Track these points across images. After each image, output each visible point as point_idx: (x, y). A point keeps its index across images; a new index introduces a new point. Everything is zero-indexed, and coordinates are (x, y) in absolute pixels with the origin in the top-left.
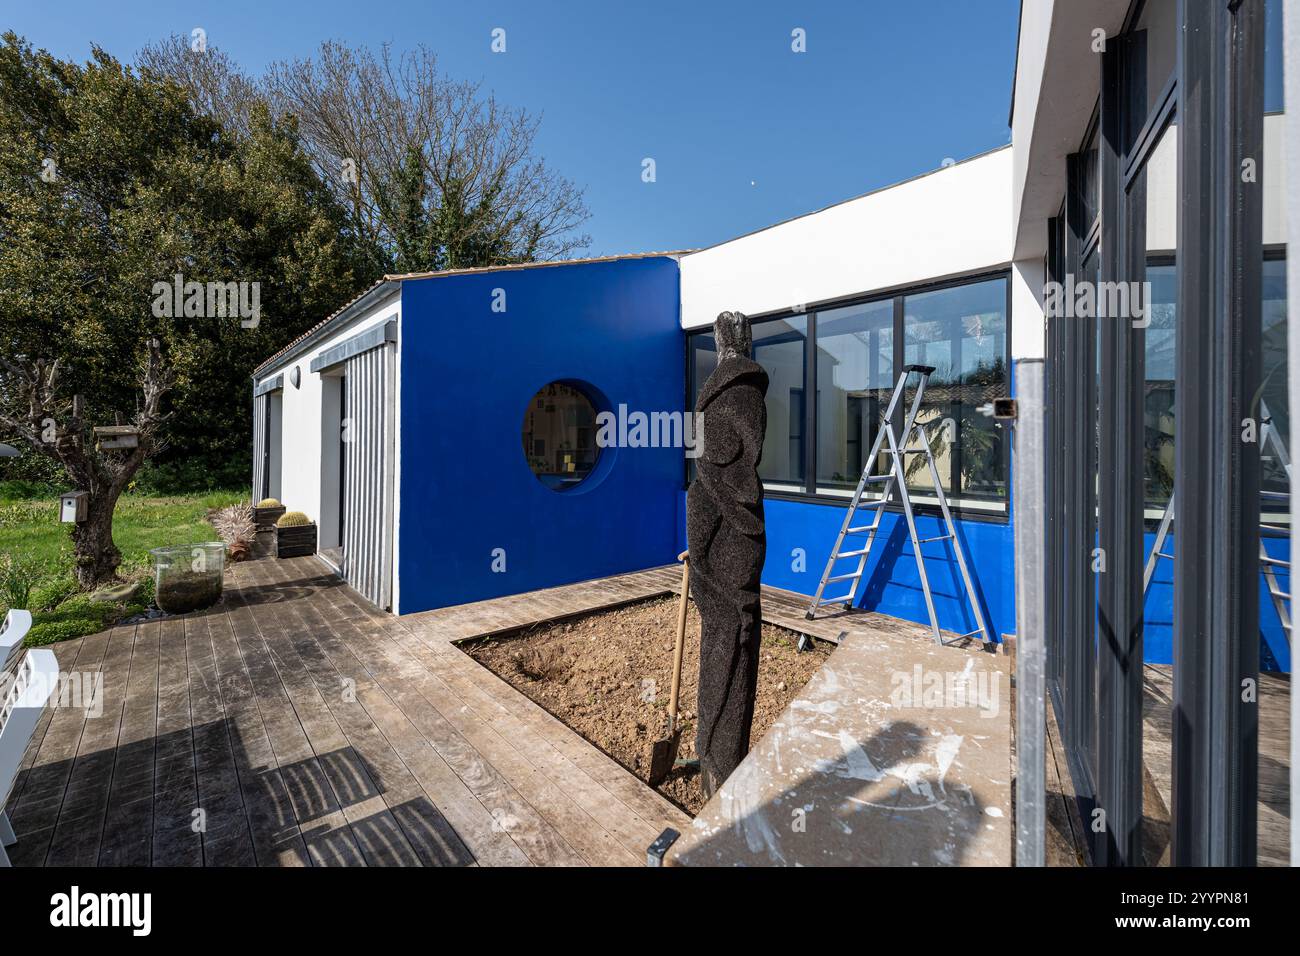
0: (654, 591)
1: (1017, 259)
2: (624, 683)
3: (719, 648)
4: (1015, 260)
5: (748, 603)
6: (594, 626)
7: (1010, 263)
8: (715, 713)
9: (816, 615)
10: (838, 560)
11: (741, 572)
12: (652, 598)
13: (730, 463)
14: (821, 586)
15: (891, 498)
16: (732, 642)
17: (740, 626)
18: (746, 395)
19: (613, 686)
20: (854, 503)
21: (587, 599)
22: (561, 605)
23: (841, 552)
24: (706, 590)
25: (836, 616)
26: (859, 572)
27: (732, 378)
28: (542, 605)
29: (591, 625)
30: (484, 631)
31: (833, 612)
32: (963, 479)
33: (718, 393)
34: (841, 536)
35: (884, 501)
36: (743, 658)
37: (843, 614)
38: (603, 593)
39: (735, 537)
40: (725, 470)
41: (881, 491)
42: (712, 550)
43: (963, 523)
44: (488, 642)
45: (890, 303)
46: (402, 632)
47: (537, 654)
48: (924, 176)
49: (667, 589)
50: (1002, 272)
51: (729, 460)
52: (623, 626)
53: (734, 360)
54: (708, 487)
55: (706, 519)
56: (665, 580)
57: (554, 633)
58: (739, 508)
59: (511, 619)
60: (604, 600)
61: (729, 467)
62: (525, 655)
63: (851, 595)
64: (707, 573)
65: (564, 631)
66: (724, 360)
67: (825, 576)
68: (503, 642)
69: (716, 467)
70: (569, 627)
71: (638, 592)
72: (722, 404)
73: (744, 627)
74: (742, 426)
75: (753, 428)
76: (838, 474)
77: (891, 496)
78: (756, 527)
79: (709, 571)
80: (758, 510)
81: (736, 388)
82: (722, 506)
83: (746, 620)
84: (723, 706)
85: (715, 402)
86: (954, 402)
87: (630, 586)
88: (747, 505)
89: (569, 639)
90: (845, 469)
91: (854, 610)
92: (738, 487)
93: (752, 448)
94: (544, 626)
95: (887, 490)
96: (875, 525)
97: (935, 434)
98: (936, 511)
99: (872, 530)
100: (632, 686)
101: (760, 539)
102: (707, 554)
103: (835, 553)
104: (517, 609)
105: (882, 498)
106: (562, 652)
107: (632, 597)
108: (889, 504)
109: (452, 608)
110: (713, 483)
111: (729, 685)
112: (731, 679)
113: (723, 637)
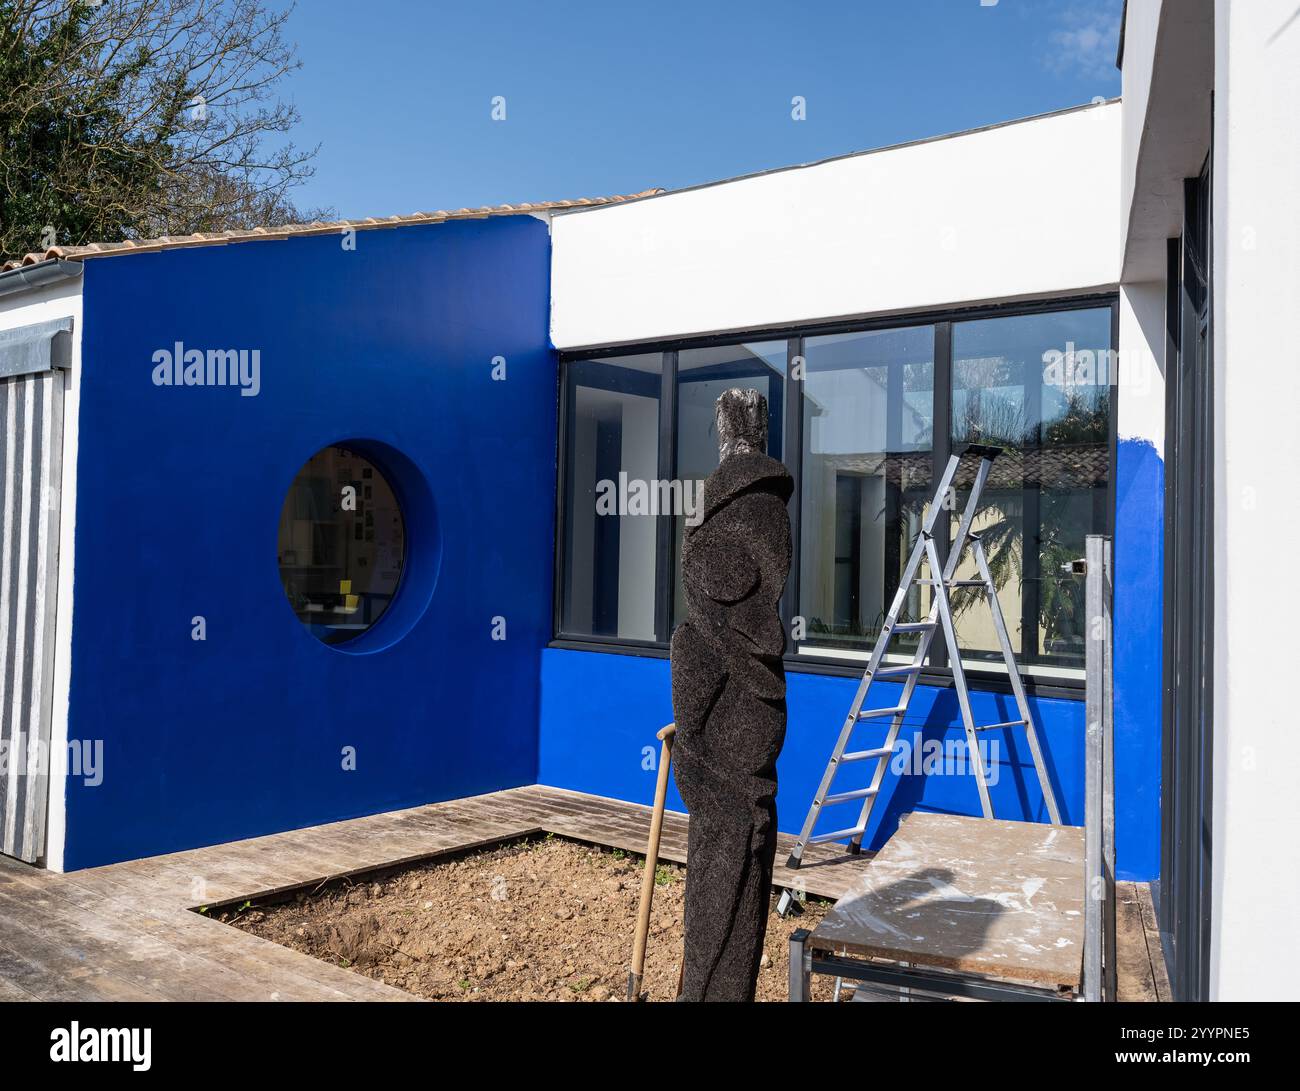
0: (511, 829)
1: (1125, 280)
2: (510, 963)
3: (722, 859)
4: (1122, 282)
5: (764, 794)
6: (420, 887)
7: (1116, 286)
8: (714, 952)
9: (803, 862)
10: (843, 763)
11: (755, 751)
12: (510, 842)
13: (742, 600)
14: (815, 809)
15: (927, 662)
16: (742, 848)
17: (752, 827)
18: (767, 508)
19: (495, 966)
20: (871, 669)
21: (397, 841)
22: (356, 853)
23: (847, 751)
24: (702, 780)
25: (836, 862)
26: (874, 787)
27: (746, 482)
28: (319, 852)
29: (414, 884)
30: (238, 893)
31: (829, 857)
32: (1042, 632)
33: (727, 503)
34: (849, 724)
35: (918, 665)
36: (755, 870)
37: (846, 859)
38: (422, 833)
39: (747, 702)
40: (733, 610)
41: (911, 650)
42: (711, 722)
43: (1039, 701)
44: (247, 911)
45: (930, 330)
46: (88, 897)
47: (334, 931)
48: (985, 129)
49: (533, 826)
50: (1103, 298)
51: (739, 594)
52: (472, 885)
53: (748, 457)
54: (705, 631)
55: (704, 677)
56: (524, 811)
57: (355, 897)
58: (753, 662)
59: (276, 875)
60: (429, 844)
61: (738, 606)
62: (314, 933)
63: (861, 827)
64: (705, 754)
65: (369, 896)
66: (732, 456)
67: (821, 793)
68: (270, 912)
69: (719, 606)
70: (377, 889)
71: (486, 831)
72: (732, 518)
73: (758, 828)
74: (761, 550)
75: (777, 552)
76: (818, 621)
77: (927, 659)
78: (776, 689)
79: (706, 753)
80: (776, 665)
81: (754, 496)
82: (730, 660)
83: (761, 818)
84: (726, 940)
85: (720, 514)
86: (1026, 484)
87: (466, 822)
88: (765, 659)
89: (384, 906)
90: (831, 612)
91: (863, 853)
92: (754, 632)
93: (774, 580)
94: (337, 885)
95: (922, 649)
96: (902, 706)
97: (994, 551)
98: (1000, 683)
99: (897, 714)
100: (526, 966)
101: (780, 705)
102: (703, 727)
103: (839, 753)
104: (278, 858)
105: (914, 661)
106: (377, 928)
107: (475, 839)
108: (923, 671)
109: (155, 859)
110: (715, 628)
111: (735, 910)
112: (737, 902)
113: (727, 842)
